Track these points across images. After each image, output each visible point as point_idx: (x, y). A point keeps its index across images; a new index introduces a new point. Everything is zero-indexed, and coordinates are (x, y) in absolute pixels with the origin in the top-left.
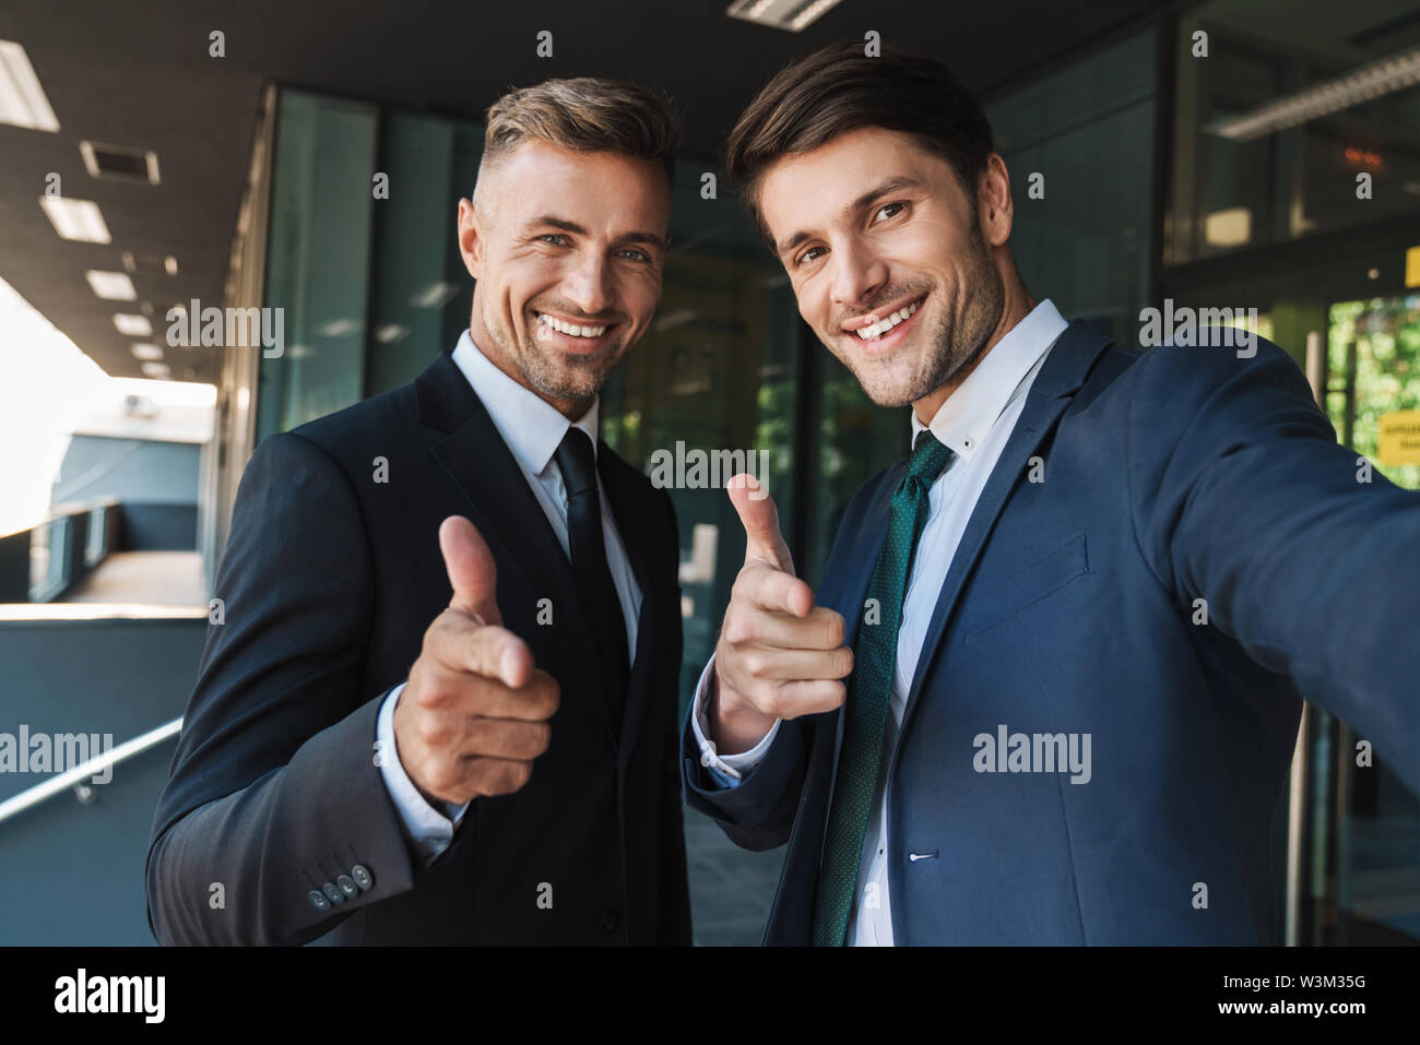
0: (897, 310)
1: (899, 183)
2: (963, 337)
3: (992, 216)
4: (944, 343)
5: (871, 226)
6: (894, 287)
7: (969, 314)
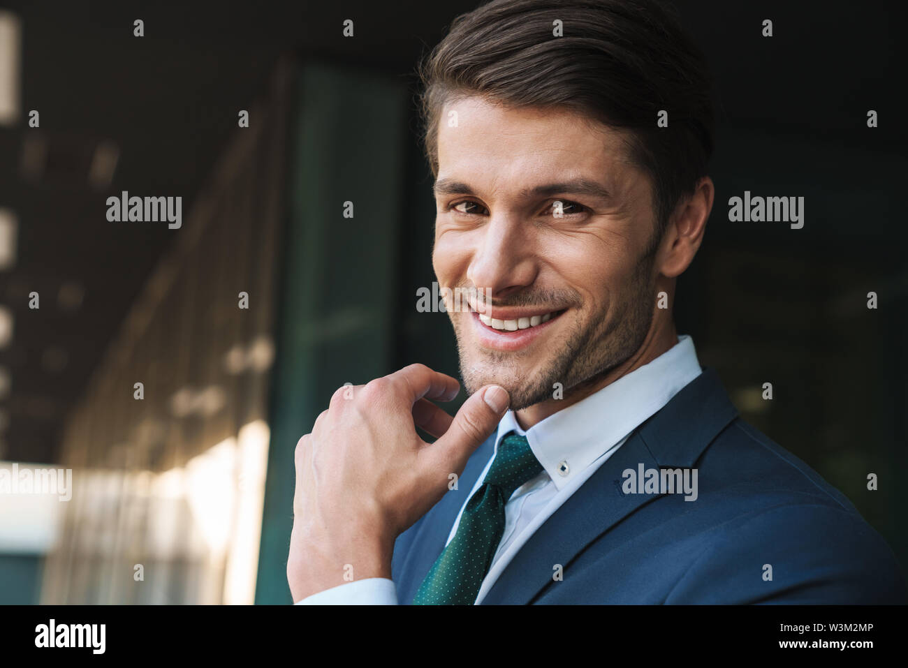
0: (528, 316)
1: (589, 187)
2: (587, 363)
3: (676, 243)
4: (562, 367)
5: (541, 214)
6: (537, 292)
7: (603, 344)
